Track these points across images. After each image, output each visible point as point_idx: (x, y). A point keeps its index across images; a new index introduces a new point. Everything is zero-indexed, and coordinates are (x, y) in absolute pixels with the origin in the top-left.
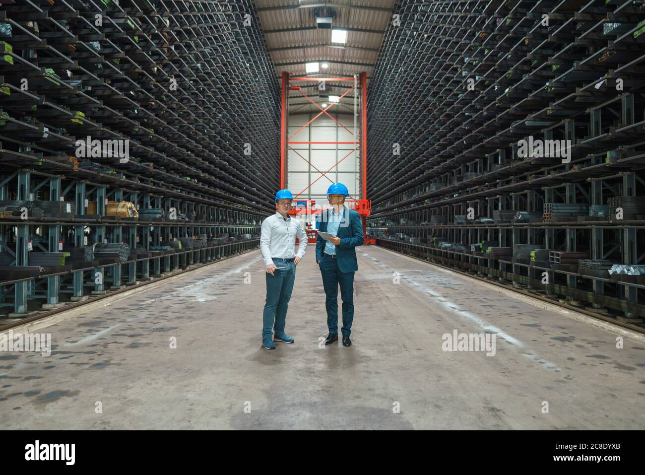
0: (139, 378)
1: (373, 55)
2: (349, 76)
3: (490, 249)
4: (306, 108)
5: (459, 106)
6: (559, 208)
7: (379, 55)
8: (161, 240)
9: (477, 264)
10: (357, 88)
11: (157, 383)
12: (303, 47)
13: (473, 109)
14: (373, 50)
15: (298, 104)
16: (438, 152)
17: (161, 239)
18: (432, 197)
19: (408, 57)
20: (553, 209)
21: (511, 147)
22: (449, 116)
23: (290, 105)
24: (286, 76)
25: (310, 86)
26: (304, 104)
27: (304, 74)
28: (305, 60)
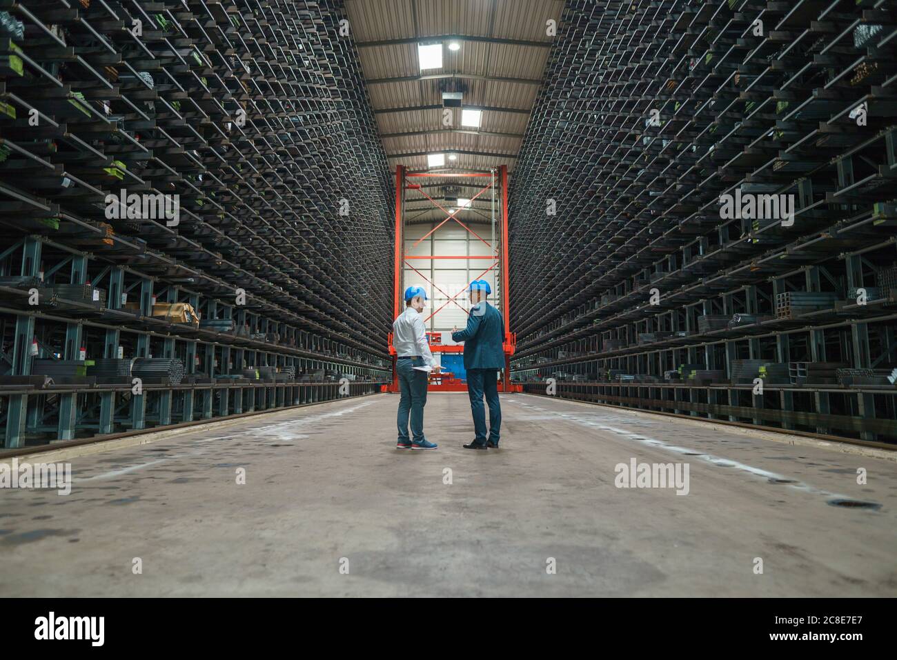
0: (184, 515)
1: (515, 143)
2: (485, 171)
3: (694, 372)
4: (428, 214)
5: (640, 184)
6: (800, 298)
7: (524, 141)
8: (231, 368)
9: (673, 400)
10: (495, 188)
11: (212, 520)
12: (424, 132)
13: (661, 184)
14: (516, 135)
15: (417, 210)
16: (611, 251)
17: (230, 365)
18: (603, 315)
19: (565, 135)
20: (792, 300)
21: (718, 231)
22: (625, 201)
23: (407, 211)
24: (402, 171)
25: (433, 185)
26: (424, 209)
27: (425, 169)
28: (426, 150)
